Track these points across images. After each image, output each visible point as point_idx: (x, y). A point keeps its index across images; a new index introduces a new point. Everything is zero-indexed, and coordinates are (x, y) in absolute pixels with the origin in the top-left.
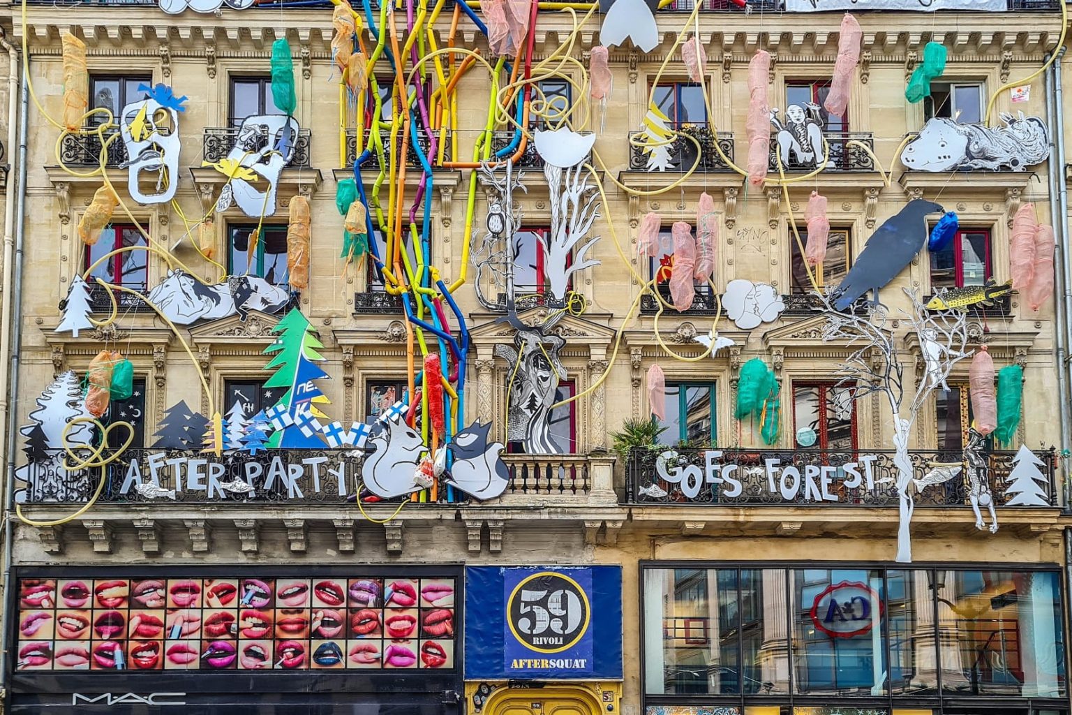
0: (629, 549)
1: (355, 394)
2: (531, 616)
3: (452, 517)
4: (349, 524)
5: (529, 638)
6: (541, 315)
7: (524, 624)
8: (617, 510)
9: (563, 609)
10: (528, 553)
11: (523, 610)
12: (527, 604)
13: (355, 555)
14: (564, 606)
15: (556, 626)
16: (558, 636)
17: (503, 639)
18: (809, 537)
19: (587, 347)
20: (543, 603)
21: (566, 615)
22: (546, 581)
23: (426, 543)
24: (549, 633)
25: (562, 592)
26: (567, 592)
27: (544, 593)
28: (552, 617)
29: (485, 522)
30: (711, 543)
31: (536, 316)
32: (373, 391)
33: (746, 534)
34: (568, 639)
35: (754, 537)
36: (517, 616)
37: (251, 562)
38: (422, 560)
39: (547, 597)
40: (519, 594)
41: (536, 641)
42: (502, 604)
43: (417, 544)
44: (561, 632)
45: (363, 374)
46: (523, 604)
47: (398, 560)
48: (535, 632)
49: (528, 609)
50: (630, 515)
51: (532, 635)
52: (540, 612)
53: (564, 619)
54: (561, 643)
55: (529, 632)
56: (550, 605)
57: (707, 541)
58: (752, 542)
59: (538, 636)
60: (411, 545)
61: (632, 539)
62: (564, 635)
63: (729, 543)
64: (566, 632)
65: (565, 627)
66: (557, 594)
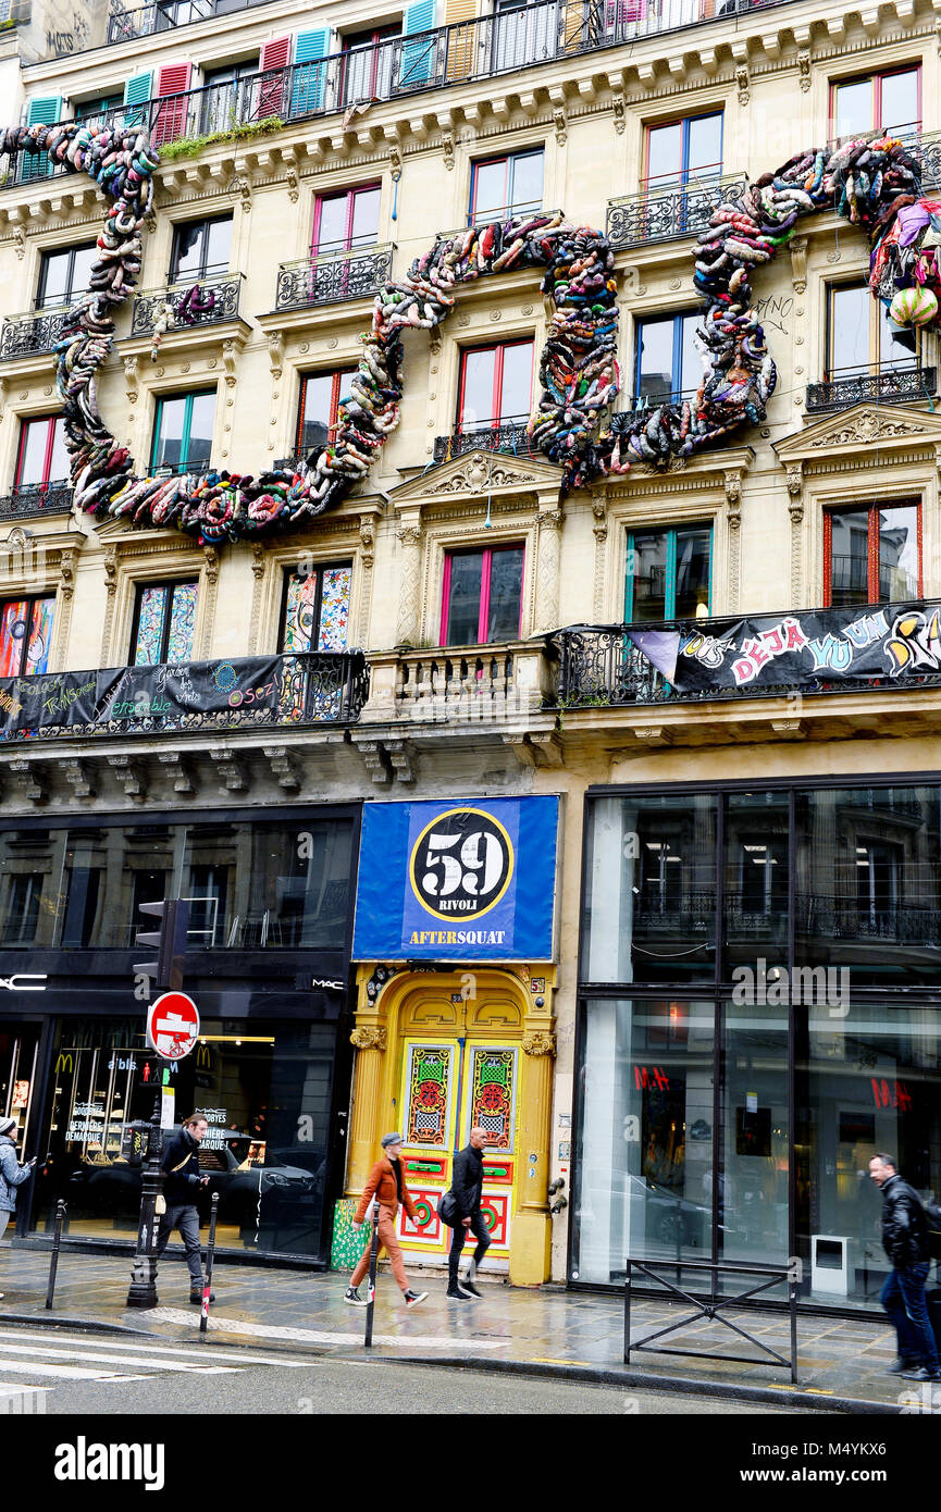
0: (579, 771)
1: (264, 587)
2: (439, 870)
3: (341, 739)
4: (226, 756)
5: (433, 901)
6: (476, 461)
7: (430, 881)
8: (541, 719)
9: (479, 860)
10: (450, 782)
11: (430, 863)
12: (436, 853)
13: (250, 795)
14: (482, 855)
15: (470, 884)
16: (471, 897)
17: (402, 903)
18: (834, 739)
19: (534, 495)
20: (455, 852)
21: (483, 868)
22: (461, 820)
23: (331, 775)
24: (460, 894)
25: (479, 835)
26: (487, 835)
27: (457, 837)
28: (465, 870)
29: (380, 743)
30: (688, 757)
31: (471, 463)
32: (291, 580)
33: (741, 740)
34: (483, 901)
35: (751, 744)
36: (421, 871)
37: (137, 808)
38: (324, 797)
39: (460, 843)
40: (426, 840)
41: (443, 905)
42: (405, 854)
43: (319, 776)
44: (475, 892)
45: (278, 561)
46: (430, 854)
47: (297, 799)
48: (443, 893)
49: (436, 860)
50: (558, 723)
51: (439, 898)
52: (450, 864)
53: (481, 873)
54: (474, 907)
55: (435, 893)
56: (464, 854)
57: (682, 752)
58: (747, 752)
59: (447, 898)
60: (313, 778)
61: (583, 756)
62: (478, 897)
63: (715, 754)
64: (483, 892)
65: (480, 886)
66: (474, 839)
